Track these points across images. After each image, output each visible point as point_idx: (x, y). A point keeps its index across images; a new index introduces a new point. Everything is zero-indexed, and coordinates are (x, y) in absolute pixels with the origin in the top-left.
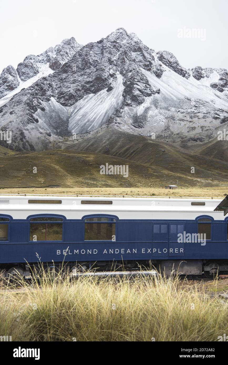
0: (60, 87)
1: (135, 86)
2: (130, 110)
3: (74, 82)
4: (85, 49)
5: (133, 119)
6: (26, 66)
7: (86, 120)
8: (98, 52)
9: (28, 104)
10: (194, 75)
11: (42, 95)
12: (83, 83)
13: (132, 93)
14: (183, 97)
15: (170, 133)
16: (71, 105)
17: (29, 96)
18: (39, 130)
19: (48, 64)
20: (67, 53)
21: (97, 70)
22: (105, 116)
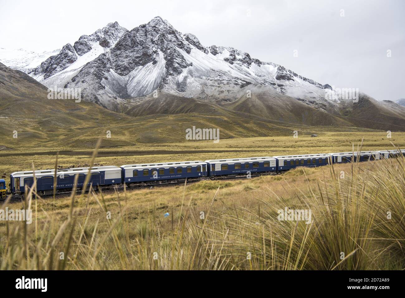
0: (116, 61)
1: (174, 60)
2: (173, 78)
3: (127, 57)
4: (133, 32)
5: (176, 85)
6: (81, 44)
7: (141, 86)
8: (143, 35)
9: (96, 75)
10: (211, 51)
11: (103, 68)
12: (133, 58)
13: (173, 65)
14: (209, 69)
15: (206, 95)
16: (126, 75)
17: (95, 68)
18: (108, 95)
19: (98, 42)
20: (113, 34)
21: (143, 48)
22: (155, 83)
